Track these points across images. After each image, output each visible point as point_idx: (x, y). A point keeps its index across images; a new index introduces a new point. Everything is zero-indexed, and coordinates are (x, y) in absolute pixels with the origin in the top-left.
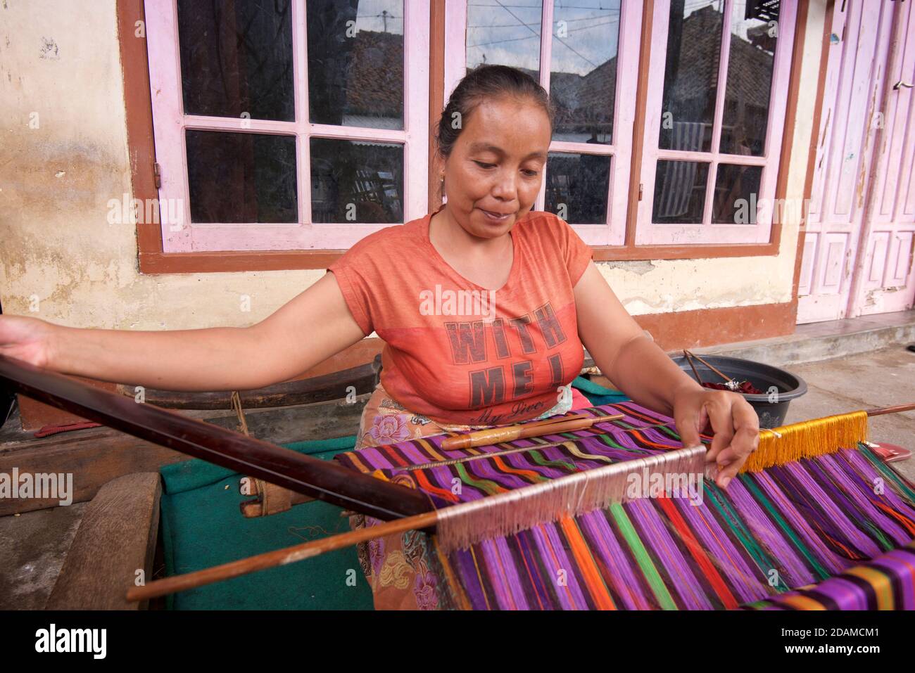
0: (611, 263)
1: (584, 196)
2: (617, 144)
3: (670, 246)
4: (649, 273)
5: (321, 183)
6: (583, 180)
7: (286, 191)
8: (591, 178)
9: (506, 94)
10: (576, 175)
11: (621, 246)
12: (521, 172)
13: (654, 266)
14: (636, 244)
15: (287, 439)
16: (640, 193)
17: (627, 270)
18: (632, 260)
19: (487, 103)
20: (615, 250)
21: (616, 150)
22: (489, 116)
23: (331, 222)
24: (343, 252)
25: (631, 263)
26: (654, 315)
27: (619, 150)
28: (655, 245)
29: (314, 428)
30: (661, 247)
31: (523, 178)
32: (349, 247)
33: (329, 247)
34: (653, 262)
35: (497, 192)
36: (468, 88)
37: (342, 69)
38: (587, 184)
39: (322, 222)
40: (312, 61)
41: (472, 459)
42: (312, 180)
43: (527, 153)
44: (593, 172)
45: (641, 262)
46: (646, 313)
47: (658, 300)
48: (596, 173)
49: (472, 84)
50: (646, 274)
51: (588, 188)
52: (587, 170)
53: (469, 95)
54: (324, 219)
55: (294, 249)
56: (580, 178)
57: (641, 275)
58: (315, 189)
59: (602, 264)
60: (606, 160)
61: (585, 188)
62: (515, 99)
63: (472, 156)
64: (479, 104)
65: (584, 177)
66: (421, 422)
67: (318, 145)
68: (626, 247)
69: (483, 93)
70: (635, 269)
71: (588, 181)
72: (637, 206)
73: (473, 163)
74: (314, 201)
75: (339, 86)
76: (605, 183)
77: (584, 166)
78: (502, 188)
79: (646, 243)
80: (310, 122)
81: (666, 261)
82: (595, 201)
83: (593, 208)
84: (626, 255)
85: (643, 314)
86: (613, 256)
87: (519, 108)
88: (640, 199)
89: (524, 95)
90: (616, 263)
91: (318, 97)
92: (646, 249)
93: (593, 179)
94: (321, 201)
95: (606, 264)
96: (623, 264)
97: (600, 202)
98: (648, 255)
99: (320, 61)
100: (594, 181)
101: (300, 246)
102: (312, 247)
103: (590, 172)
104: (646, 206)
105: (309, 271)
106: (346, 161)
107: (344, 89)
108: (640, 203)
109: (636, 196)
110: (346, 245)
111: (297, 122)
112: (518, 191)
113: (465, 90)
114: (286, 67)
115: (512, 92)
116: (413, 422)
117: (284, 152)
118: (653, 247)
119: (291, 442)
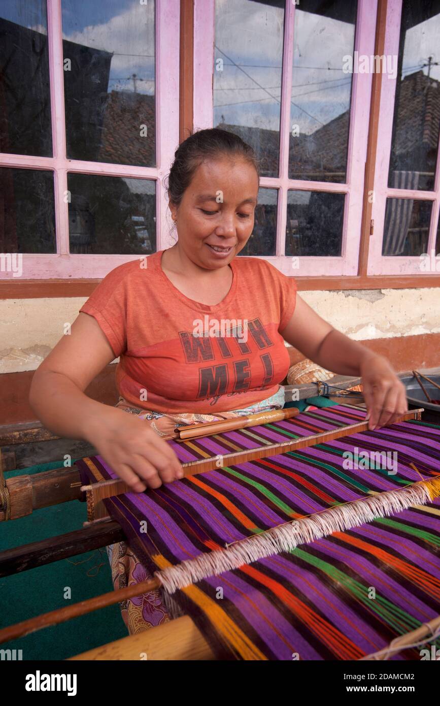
0: (345, 292)
1: (321, 230)
2: (350, 183)
3: (398, 277)
4: (379, 301)
5: (78, 218)
6: (320, 216)
7: (45, 223)
8: (327, 214)
9: (221, 155)
10: (313, 211)
11: (355, 276)
12: (237, 215)
13: (384, 294)
14: (368, 274)
15: (47, 459)
16: (372, 228)
17: (360, 299)
18: (365, 290)
19: (207, 163)
20: (349, 280)
21: (349, 188)
22: (209, 173)
23: (88, 253)
24: (100, 281)
25: (363, 292)
26: (385, 340)
27: (353, 188)
28: (385, 275)
29: (73, 448)
30: (390, 277)
31: (239, 219)
32: (103, 276)
33: (86, 276)
34: (383, 291)
35: (220, 232)
36: (190, 150)
37: (97, 108)
38: (323, 219)
39: (79, 253)
40: (69, 100)
41: (202, 461)
42: (70, 215)
43: (241, 200)
44: (329, 208)
45: (372, 291)
46: (378, 338)
47: (389, 325)
48: (332, 209)
49: (194, 147)
50: (376, 302)
51: (325, 223)
52: (323, 207)
53: (192, 156)
54: (81, 251)
55: (53, 278)
56: (317, 214)
57: (372, 302)
58: (72, 223)
59: (338, 293)
60: (340, 198)
61: (322, 223)
62: (228, 159)
63: (198, 205)
64: (201, 164)
65: (321, 214)
66: (155, 417)
67: (74, 179)
68: (359, 277)
69: (203, 154)
70: (368, 297)
71: (325, 217)
72: (368, 240)
73: (199, 210)
74: (72, 235)
75: (94, 125)
76: (339, 219)
77: (321, 203)
78: (224, 229)
79: (377, 273)
80: (67, 158)
81: (395, 290)
82: (331, 235)
83: (329, 241)
84: (359, 285)
85: (375, 338)
86: (348, 285)
87: (232, 166)
88: (371, 233)
89: (236, 155)
90: (350, 292)
91: (75, 135)
92: (377, 279)
93: (329, 215)
94: (79, 235)
95: (341, 292)
96: (356, 293)
97: (335, 236)
98: (378, 285)
99: (76, 100)
100: (330, 217)
101: (59, 276)
102: (70, 276)
103: (327, 208)
104: (376, 240)
105: (68, 299)
106: (102, 196)
107: (99, 127)
108: (371, 237)
109: (368, 230)
110: (101, 275)
111: (54, 157)
112: (237, 230)
113: (188, 151)
114: (44, 105)
115: (226, 153)
116: (148, 419)
117: (42, 186)
118: (383, 277)
119: (51, 461)
